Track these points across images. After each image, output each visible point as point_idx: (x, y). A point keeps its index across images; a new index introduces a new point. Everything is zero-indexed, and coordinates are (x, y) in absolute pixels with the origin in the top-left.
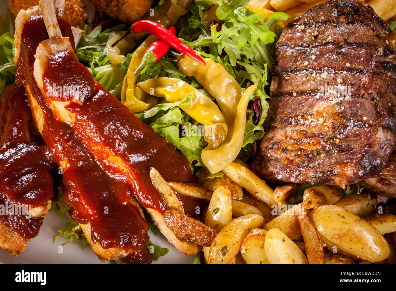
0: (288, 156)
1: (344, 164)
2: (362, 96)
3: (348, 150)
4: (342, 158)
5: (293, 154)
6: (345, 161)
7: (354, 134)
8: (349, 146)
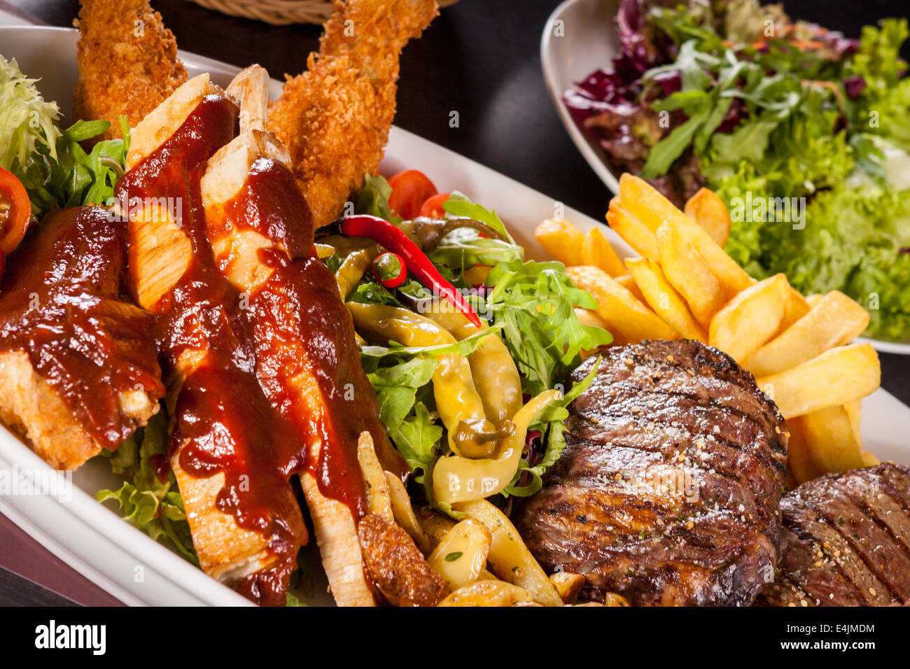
0: (587, 529)
1: (692, 566)
2: (738, 479)
3: (706, 547)
4: (692, 556)
5: (596, 528)
6: (696, 562)
7: (720, 524)
8: (708, 539)
